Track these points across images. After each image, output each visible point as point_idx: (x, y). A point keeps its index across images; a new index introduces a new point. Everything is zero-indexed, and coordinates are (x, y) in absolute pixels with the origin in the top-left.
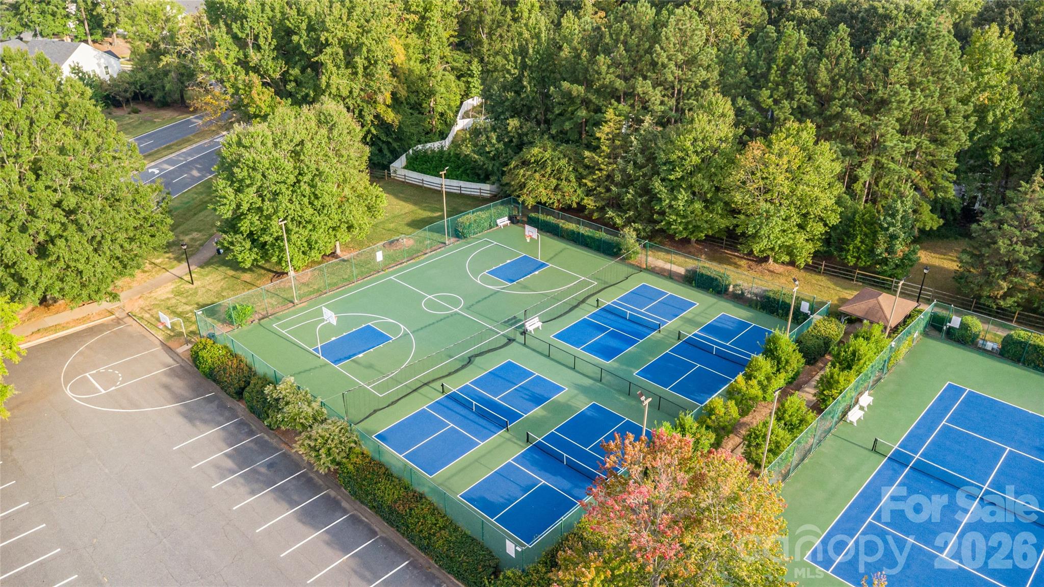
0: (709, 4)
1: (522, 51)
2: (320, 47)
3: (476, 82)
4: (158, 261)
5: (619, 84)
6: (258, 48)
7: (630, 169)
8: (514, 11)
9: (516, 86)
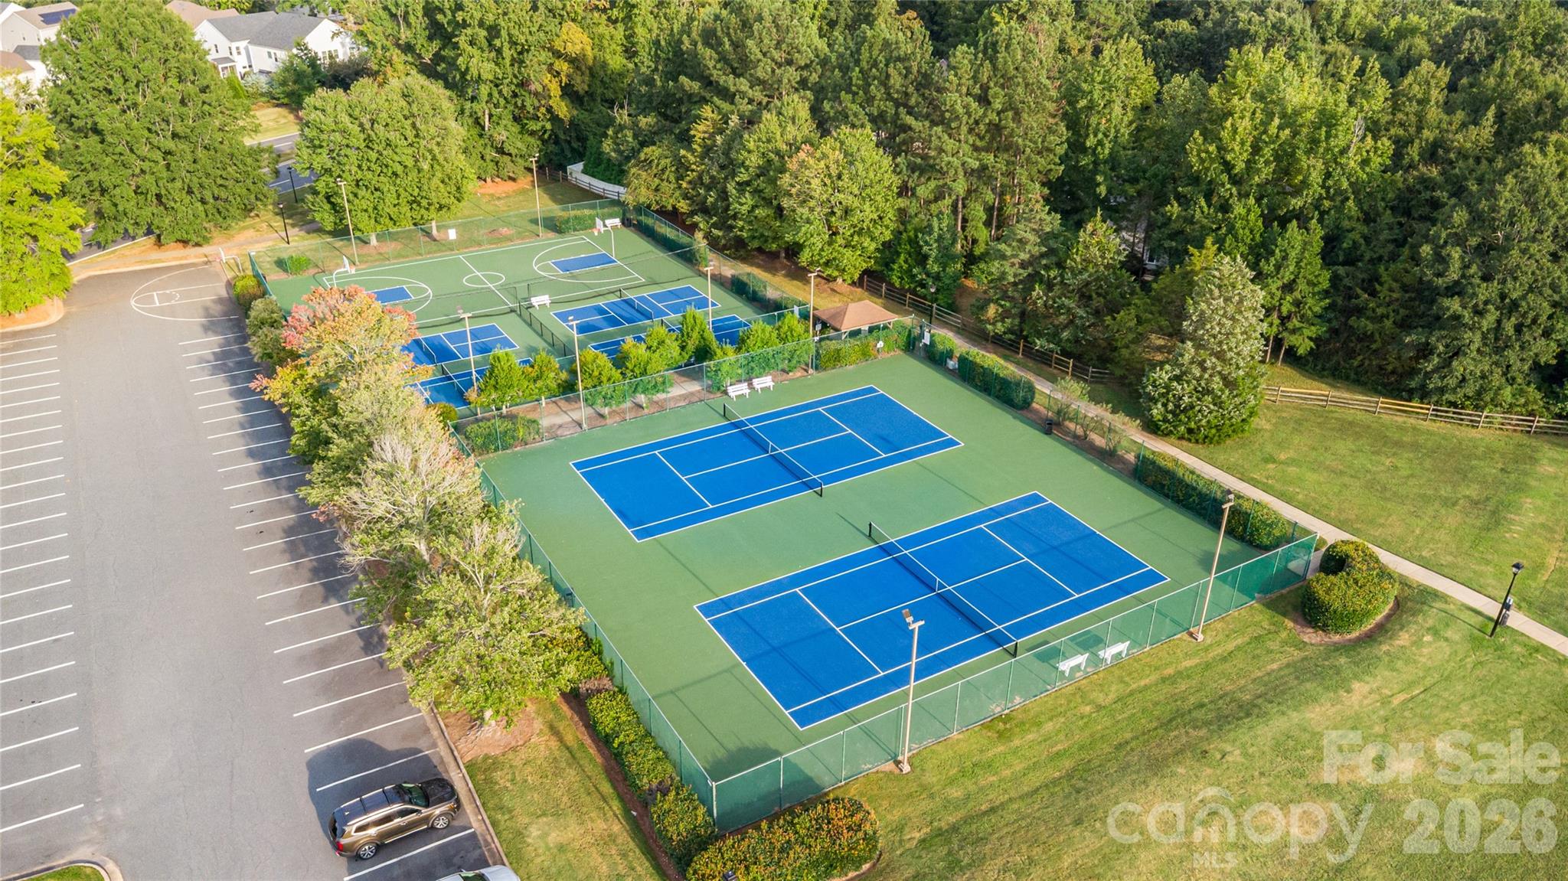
0: (1033, 6)
4: (274, 224)
6: (409, 25)
7: (714, 171)
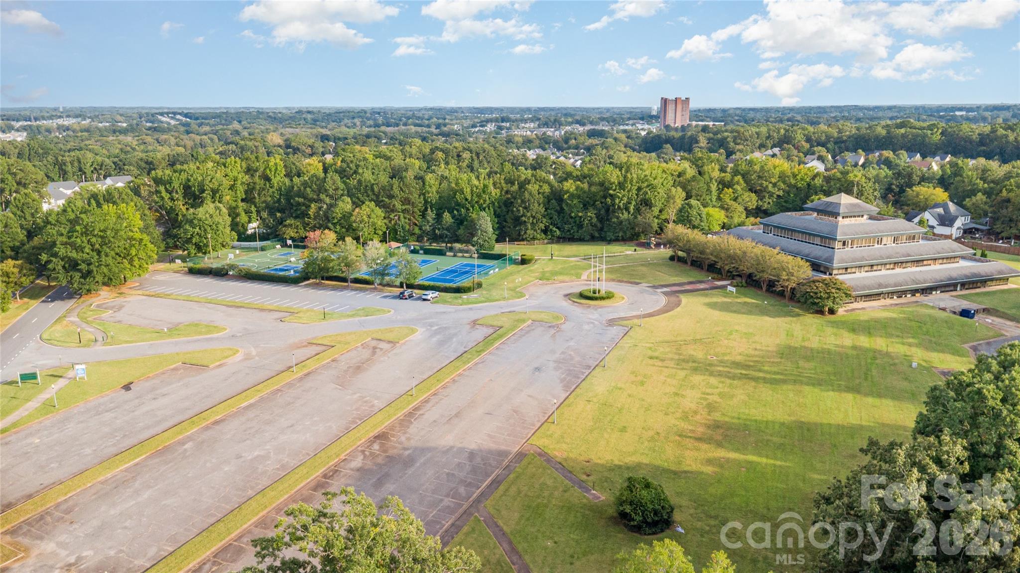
1: (280, 189)
2: (203, 191)
3: (254, 215)
5: (315, 197)
7: (321, 222)
8: (270, 184)
9: (279, 201)
